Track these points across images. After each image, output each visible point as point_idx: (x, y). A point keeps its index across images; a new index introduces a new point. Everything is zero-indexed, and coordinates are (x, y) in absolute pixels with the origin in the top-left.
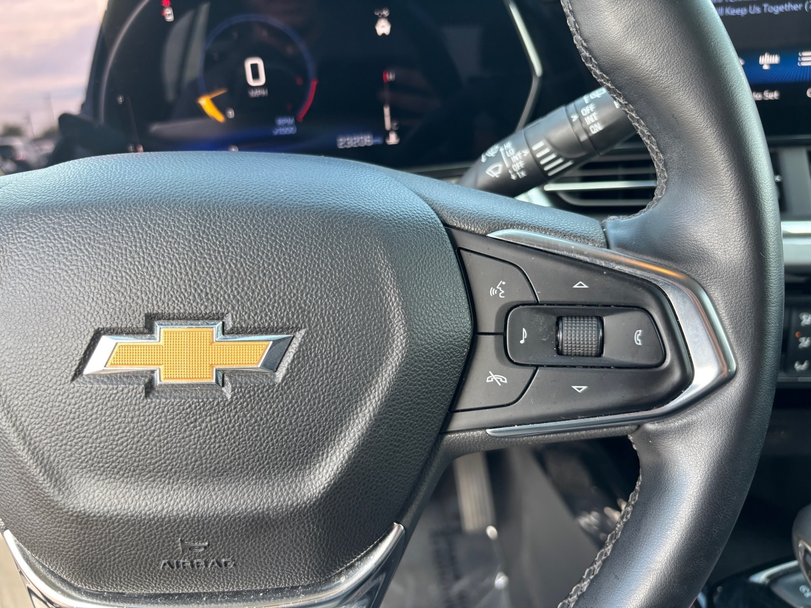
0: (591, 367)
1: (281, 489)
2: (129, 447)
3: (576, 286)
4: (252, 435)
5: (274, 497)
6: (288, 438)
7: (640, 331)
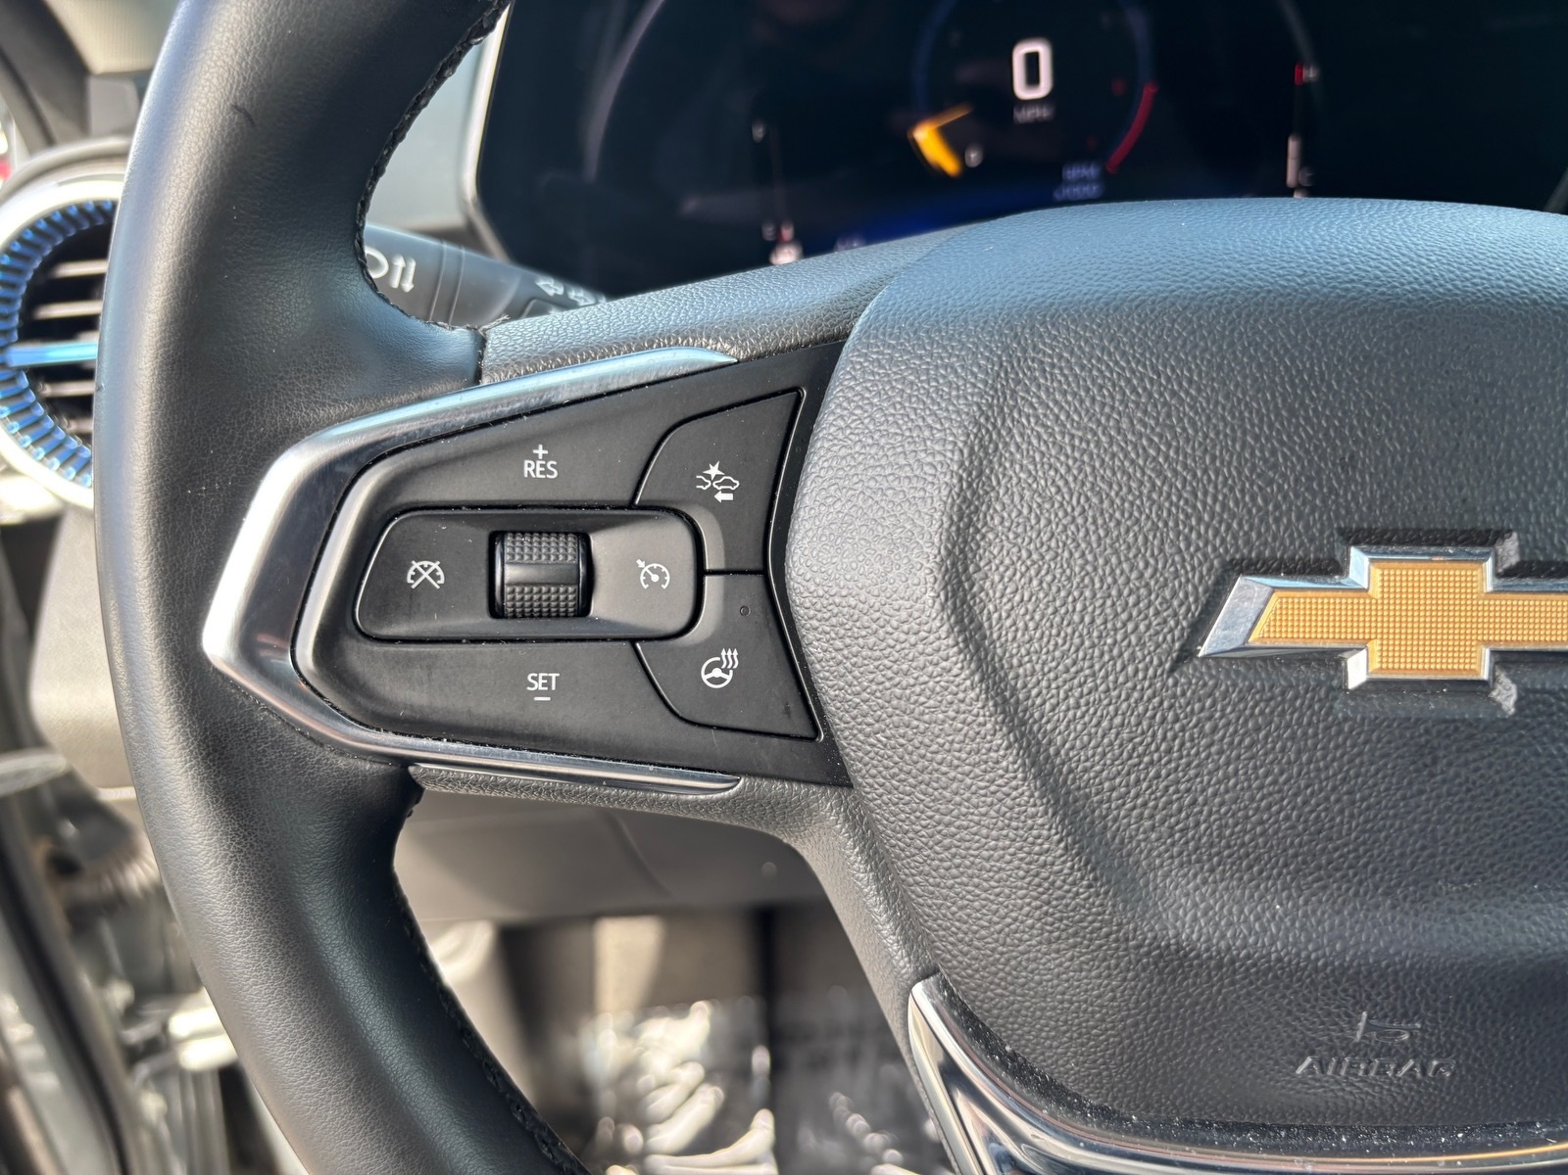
2: (1283, 814)
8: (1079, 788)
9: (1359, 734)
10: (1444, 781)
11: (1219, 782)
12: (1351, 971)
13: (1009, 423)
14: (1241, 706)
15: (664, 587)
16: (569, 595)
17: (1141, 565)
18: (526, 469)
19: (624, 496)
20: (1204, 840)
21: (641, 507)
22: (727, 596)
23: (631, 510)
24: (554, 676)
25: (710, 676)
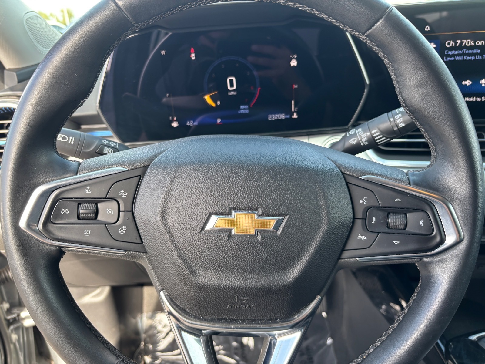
0: (401, 234)
1: (277, 278)
2: (220, 259)
3: (396, 200)
4: (268, 256)
5: (275, 281)
6: (281, 258)
7: (423, 220)
8: (184, 254)
9: (233, 244)
10: (248, 253)
11: (209, 253)
12: (233, 288)
13: (174, 186)
14: (212, 239)
15: (112, 214)
16: (93, 215)
17: (195, 213)
18: (85, 191)
19: (104, 196)
20: (207, 263)
21: (108, 198)
22: (124, 216)
23: (106, 199)
24: (90, 231)
25: (121, 231)
